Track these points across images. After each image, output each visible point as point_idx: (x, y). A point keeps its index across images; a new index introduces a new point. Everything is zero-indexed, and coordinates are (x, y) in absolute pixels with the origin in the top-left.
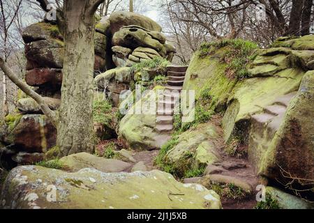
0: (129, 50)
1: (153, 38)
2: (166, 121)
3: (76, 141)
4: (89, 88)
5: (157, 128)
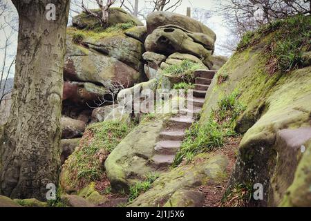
0: (163, 56)
1: (195, 41)
4: (51, 91)
5: (153, 159)
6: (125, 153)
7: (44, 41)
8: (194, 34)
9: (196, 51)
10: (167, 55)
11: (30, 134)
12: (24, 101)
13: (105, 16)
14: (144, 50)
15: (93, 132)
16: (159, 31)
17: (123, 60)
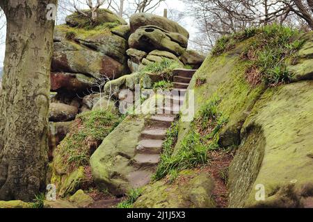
0: (144, 53)
1: (172, 40)
2: (152, 148)
3: (13, 173)
4: (38, 92)
5: (135, 158)
6: (109, 152)
7: (31, 45)
8: (171, 34)
9: (173, 49)
10: (148, 52)
11: (17, 134)
12: (12, 102)
13: (94, 16)
14: (128, 47)
15: (82, 121)
16: (141, 31)
17: (109, 55)
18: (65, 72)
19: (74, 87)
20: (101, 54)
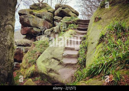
4: (7, 23)
6: (47, 57)
10: (63, 17)
13: (41, 5)
14: (54, 16)
15: (35, 45)
16: (60, 9)
17: (47, 20)
18: (29, 27)
19: (32, 33)
20: (43, 20)
